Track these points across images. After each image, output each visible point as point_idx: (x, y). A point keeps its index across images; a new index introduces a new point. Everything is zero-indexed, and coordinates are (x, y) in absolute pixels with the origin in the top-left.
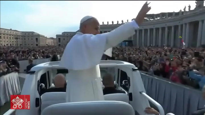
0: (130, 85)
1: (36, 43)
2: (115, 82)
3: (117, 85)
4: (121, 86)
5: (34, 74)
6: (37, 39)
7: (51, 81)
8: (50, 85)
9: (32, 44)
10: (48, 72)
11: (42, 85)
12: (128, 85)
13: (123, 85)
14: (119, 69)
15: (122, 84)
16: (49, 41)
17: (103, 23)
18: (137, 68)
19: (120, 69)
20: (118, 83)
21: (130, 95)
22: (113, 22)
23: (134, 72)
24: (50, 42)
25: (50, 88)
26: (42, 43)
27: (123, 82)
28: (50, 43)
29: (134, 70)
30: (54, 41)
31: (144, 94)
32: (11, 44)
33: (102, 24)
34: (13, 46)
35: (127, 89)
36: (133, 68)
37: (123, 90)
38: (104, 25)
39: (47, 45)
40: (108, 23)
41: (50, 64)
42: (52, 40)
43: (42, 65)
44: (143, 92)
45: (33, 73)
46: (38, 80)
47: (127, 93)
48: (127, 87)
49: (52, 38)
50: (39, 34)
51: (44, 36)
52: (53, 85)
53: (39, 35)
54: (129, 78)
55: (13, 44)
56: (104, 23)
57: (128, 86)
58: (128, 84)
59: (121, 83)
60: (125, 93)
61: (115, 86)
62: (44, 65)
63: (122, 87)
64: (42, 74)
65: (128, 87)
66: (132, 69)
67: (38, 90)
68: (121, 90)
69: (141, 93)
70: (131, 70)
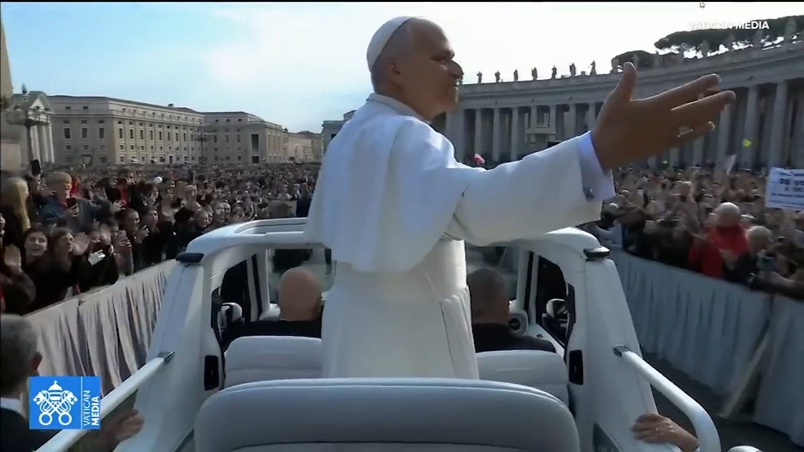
0: (573, 320)
1: (252, 153)
2: (512, 304)
3: (521, 315)
4: (539, 321)
5: (199, 265)
6: (255, 138)
7: (267, 295)
8: (260, 311)
9: (239, 158)
10: (254, 258)
11: (231, 307)
12: (568, 320)
13: (545, 318)
14: (531, 255)
15: (544, 315)
16: (297, 145)
17: (497, 75)
18: (604, 249)
19: (538, 253)
20: (526, 307)
21: (575, 360)
22: (534, 73)
23: (592, 267)
24: (300, 149)
25: (261, 318)
26: (272, 155)
27: (549, 307)
28: (298, 150)
29: (592, 257)
30: (312, 142)
31: (636, 358)
32: (171, 157)
33: (494, 81)
34: (179, 163)
35: (563, 337)
36: (587, 247)
37: (548, 337)
38: (503, 83)
39: (292, 159)
40: (516, 74)
41: (260, 229)
42: (308, 142)
43: (229, 231)
44: (627, 348)
45: (194, 260)
46: (213, 289)
47: (560, 350)
48: (562, 325)
49: (307, 134)
50: (263, 121)
51: (281, 126)
52: (273, 310)
53: (262, 125)
54: (572, 289)
55: (178, 159)
56: (501, 76)
57: (566, 322)
58: (565, 317)
59: (541, 308)
60: (554, 350)
61: (515, 322)
62: (238, 231)
63: (541, 325)
64: (231, 266)
65: (567, 325)
66: (585, 251)
67: (214, 324)
68: (540, 336)
69: (618, 352)
70: (581, 257)
